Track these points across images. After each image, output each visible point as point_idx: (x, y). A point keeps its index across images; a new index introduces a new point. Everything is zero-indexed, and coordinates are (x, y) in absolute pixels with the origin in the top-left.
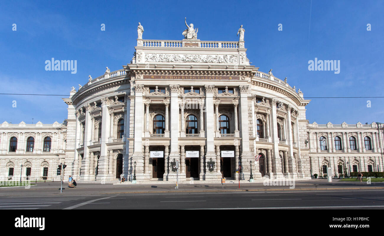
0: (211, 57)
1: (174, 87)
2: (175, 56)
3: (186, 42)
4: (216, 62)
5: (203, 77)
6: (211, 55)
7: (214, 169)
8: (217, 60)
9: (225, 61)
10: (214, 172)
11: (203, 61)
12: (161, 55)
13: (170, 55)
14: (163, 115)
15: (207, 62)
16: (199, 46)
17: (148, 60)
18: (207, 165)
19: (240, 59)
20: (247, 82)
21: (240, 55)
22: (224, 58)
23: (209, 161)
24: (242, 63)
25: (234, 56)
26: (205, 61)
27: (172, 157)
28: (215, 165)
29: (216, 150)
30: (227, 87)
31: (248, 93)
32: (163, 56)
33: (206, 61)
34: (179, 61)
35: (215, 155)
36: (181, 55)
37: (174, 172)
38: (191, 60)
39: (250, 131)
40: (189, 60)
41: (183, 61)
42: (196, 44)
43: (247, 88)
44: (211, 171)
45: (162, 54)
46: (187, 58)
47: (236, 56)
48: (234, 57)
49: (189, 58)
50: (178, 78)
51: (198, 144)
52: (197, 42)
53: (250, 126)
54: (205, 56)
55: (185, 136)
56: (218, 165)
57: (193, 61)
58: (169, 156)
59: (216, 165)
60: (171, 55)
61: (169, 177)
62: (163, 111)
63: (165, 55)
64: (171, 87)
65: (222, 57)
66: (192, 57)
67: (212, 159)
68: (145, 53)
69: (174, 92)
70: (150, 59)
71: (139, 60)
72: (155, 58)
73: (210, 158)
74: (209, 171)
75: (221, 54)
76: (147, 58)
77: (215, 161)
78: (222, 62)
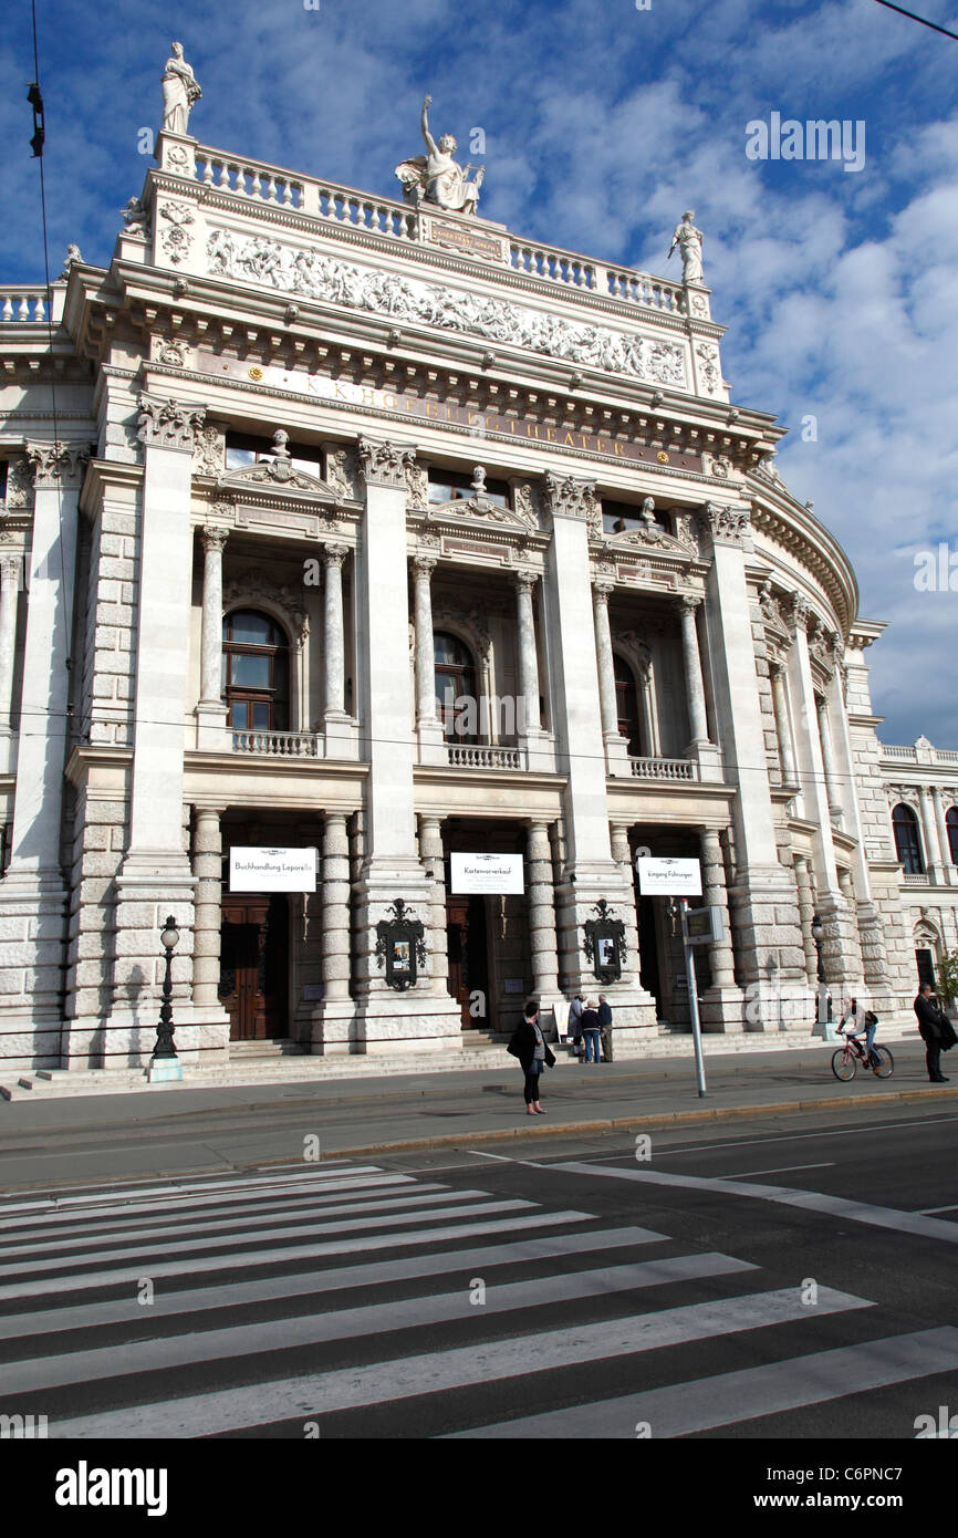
0: (566, 329)
1: (385, 458)
2: (382, 279)
3: (436, 221)
4: (593, 361)
5: (534, 428)
6: (565, 320)
8: (595, 350)
9: (633, 363)
10: (621, 987)
11: (530, 342)
12: (308, 255)
13: (354, 266)
15: (547, 353)
16: (502, 257)
17: (224, 262)
18: (587, 944)
19: (697, 370)
20: (736, 494)
21: (700, 354)
22: (627, 349)
23: (596, 917)
24: (711, 390)
25: (668, 349)
26: (536, 342)
27: (384, 887)
28: (623, 946)
30: (651, 499)
32: (316, 267)
33: (542, 344)
34: (409, 314)
36: (412, 285)
37: (402, 989)
38: (467, 325)
40: (460, 321)
41: (427, 317)
42: (493, 243)
43: (739, 522)
44: (608, 983)
45: (313, 250)
46: (447, 306)
47: (678, 353)
48: (668, 355)
49: (459, 307)
51: (520, 813)
52: (494, 238)
54: (536, 319)
55: (443, 760)
57: (480, 331)
58: (362, 883)
60: (362, 270)
61: (372, 1029)
63: (324, 259)
64: (369, 453)
65: (616, 342)
66: (472, 305)
67: (609, 906)
68: (209, 223)
69: (383, 486)
70: (238, 261)
71: (172, 253)
72: (272, 263)
73: (598, 899)
74: (594, 979)
75: (610, 328)
76: (219, 255)
77: (624, 915)
78: (617, 369)
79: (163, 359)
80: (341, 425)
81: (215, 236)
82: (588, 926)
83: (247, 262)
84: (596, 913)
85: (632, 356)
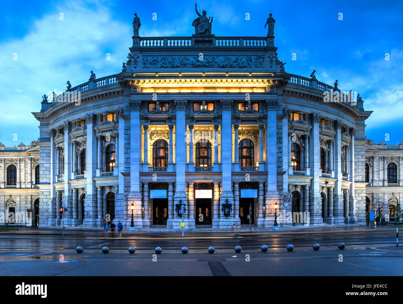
0: (229, 59)
1: (180, 104)
2: (181, 58)
3: (196, 39)
4: (237, 66)
6: (229, 57)
7: (231, 213)
8: (237, 63)
9: (249, 64)
10: (230, 218)
11: (219, 65)
12: (164, 57)
13: (175, 57)
14: (167, 140)
15: (224, 67)
16: (213, 43)
17: (146, 64)
18: (222, 209)
19: (268, 62)
20: (276, 95)
23: (225, 203)
24: (271, 67)
25: (260, 57)
26: (221, 65)
27: (177, 198)
28: (231, 209)
29: (234, 188)
30: (250, 102)
31: (278, 109)
32: (166, 59)
34: (188, 66)
35: (232, 195)
36: (189, 58)
37: (181, 217)
38: (202, 64)
39: (279, 163)
40: (200, 64)
41: (193, 65)
42: (210, 41)
43: (276, 103)
44: (227, 217)
46: (198, 61)
47: (262, 58)
48: (260, 59)
49: (201, 61)
51: (211, 181)
52: (211, 39)
53: (279, 155)
54: (221, 58)
55: (194, 170)
56: (236, 208)
57: (206, 65)
58: (174, 196)
59: (233, 208)
60: (177, 57)
61: (174, 224)
62: (166, 135)
63: (168, 57)
64: (176, 103)
65: (244, 59)
66: (204, 59)
67: (228, 201)
68: (143, 56)
69: (180, 111)
70: (149, 63)
71: (135, 66)
72: (156, 62)
73: (226, 199)
74: (223, 216)
75: (242, 55)
76: (145, 63)
77: (232, 202)
78: (244, 67)
79: (133, 91)
80: (171, 98)
81: (144, 59)
82: (223, 205)
83: (151, 63)
84: (225, 202)
85: (248, 62)
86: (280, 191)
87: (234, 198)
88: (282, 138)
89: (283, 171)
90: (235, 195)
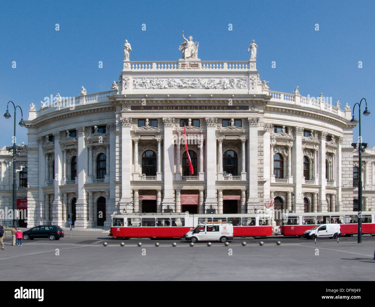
0: (214, 81)
1: (168, 121)
2: (169, 81)
3: (183, 63)
5: (203, 107)
6: (214, 79)
8: (221, 85)
11: (204, 86)
12: (153, 79)
13: (163, 79)
14: (155, 151)
15: (209, 88)
16: (199, 67)
17: (136, 86)
19: (250, 84)
21: (251, 79)
22: (230, 83)
25: (242, 79)
27: (165, 203)
29: (218, 195)
30: (233, 119)
31: (259, 125)
32: (155, 81)
33: (207, 86)
34: (175, 87)
35: (216, 201)
36: (176, 80)
38: (189, 86)
39: (260, 173)
40: (187, 86)
41: (179, 87)
42: (196, 65)
43: (258, 121)
46: (184, 83)
47: (245, 80)
48: (243, 81)
49: (187, 82)
50: (172, 109)
51: (197, 189)
52: (196, 63)
53: (260, 166)
54: (206, 80)
55: (181, 179)
57: (192, 86)
58: (162, 202)
59: (217, 213)
60: (165, 80)
62: (154, 147)
63: (157, 79)
64: (164, 121)
65: (227, 81)
66: (190, 81)
67: (212, 206)
68: (133, 78)
69: (168, 127)
70: (139, 85)
71: (125, 87)
72: (145, 83)
73: (210, 205)
75: (226, 78)
76: (135, 84)
77: (216, 208)
78: (227, 88)
79: (124, 110)
80: (159, 116)
81: (134, 80)
82: (208, 210)
83: (141, 84)
84: (210, 208)
85: (231, 84)
86: (261, 198)
87: (217, 203)
88: (263, 151)
89: (264, 180)
90: (219, 201)
